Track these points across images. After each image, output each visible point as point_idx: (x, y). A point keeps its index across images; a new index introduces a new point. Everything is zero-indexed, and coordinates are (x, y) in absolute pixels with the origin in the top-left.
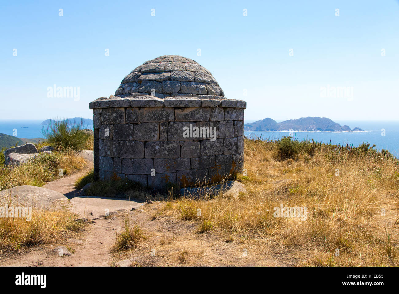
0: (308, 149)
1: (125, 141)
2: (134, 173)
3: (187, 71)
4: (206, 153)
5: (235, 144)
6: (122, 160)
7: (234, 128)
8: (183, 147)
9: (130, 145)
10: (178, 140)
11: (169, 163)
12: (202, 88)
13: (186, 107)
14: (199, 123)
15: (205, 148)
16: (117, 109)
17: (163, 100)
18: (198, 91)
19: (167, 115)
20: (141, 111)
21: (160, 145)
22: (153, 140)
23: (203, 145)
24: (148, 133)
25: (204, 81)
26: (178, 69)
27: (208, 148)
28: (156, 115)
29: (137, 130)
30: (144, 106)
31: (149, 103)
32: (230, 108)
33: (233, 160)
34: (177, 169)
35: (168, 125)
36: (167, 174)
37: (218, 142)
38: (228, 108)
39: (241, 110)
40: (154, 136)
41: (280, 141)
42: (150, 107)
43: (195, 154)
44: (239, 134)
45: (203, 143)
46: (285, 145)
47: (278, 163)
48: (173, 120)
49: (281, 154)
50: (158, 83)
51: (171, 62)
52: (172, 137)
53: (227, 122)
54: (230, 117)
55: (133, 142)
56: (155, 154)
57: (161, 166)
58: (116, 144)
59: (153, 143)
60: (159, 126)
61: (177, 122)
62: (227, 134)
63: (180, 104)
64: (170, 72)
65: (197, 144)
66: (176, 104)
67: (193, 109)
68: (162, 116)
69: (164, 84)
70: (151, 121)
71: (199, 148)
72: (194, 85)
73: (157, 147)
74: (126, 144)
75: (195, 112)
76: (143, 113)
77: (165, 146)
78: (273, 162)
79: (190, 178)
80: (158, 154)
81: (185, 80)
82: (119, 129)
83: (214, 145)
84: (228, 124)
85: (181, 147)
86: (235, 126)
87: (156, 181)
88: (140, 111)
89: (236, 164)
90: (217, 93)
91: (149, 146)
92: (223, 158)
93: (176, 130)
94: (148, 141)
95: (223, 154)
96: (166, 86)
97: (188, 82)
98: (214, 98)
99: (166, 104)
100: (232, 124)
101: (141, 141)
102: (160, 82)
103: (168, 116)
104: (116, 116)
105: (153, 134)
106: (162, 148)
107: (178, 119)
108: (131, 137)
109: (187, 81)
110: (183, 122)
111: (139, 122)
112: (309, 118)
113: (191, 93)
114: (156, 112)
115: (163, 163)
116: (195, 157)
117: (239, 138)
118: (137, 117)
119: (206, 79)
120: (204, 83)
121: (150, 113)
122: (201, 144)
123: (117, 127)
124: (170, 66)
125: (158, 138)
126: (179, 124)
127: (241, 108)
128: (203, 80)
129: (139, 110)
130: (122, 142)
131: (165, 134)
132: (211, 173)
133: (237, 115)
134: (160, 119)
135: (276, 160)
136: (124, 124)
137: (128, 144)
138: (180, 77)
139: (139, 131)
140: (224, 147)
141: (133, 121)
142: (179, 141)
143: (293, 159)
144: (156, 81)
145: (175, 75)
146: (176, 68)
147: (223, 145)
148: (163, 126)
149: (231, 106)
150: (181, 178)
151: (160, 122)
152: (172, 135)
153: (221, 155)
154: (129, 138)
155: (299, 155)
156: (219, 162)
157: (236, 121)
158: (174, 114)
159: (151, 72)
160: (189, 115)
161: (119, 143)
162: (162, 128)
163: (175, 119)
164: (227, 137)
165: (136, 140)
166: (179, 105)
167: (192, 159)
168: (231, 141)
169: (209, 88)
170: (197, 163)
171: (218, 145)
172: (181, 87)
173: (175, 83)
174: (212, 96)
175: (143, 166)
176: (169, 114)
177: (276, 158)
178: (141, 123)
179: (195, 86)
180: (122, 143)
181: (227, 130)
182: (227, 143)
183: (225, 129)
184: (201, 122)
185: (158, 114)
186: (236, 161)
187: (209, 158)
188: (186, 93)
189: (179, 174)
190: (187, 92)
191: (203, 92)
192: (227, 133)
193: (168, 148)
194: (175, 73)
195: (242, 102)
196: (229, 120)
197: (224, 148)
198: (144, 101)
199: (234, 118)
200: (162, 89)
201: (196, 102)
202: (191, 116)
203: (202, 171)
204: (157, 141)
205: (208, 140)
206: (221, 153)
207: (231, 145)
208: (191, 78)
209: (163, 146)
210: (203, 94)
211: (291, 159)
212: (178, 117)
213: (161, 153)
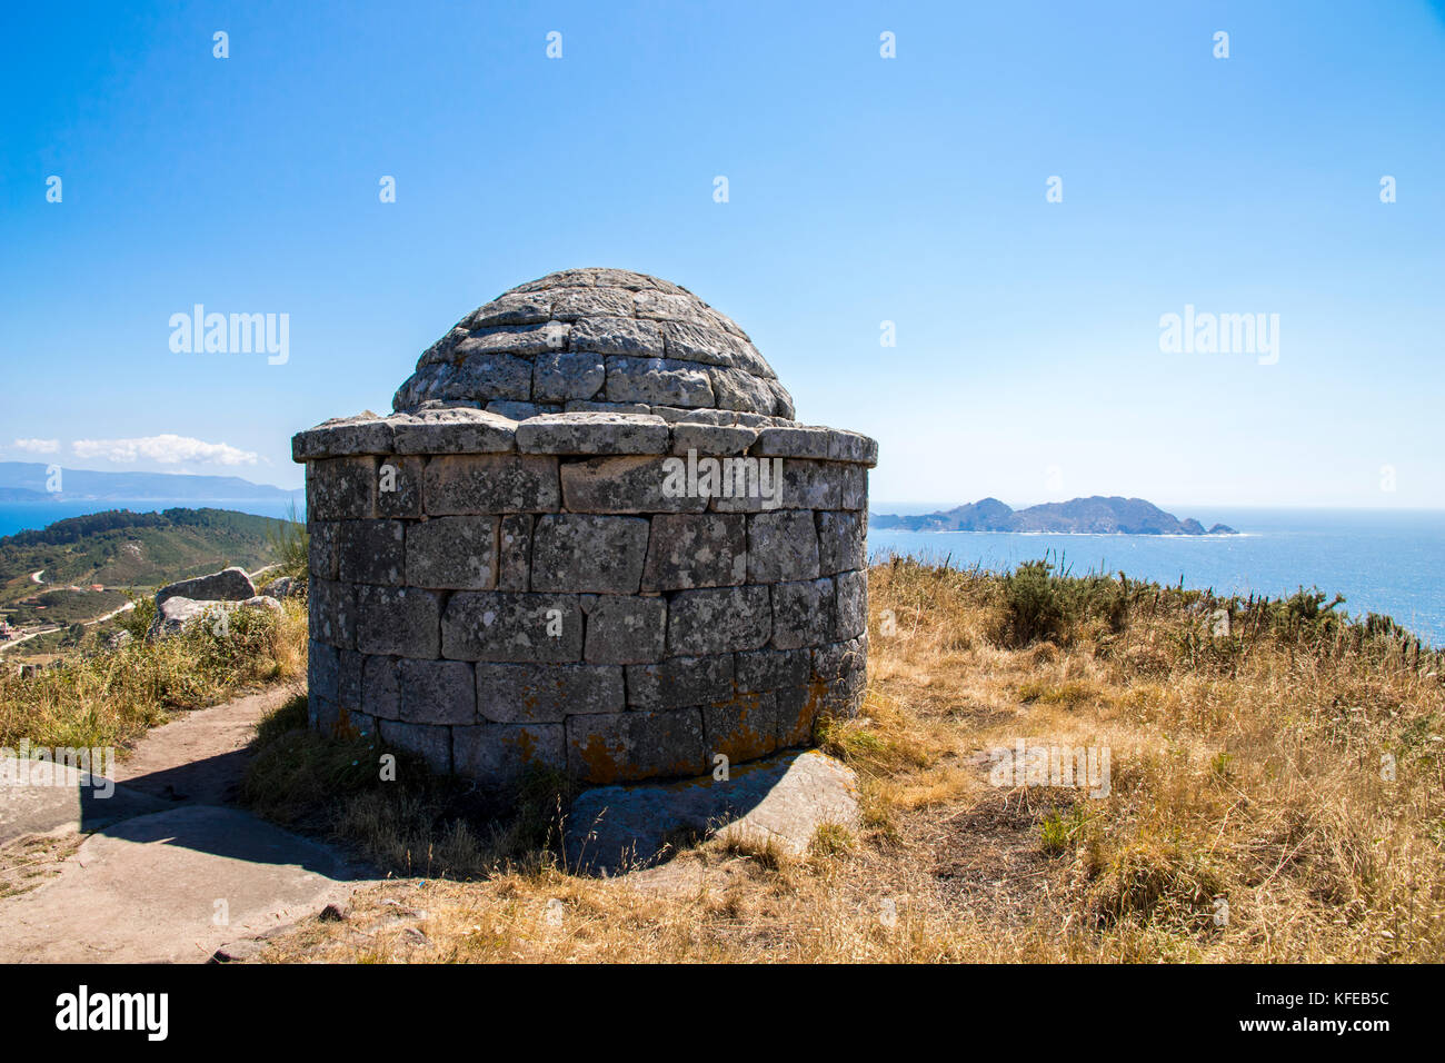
0: (1106, 604)
1: (374, 587)
2: (403, 714)
3: (638, 317)
4: (693, 646)
5: (821, 604)
6: (364, 662)
7: (820, 542)
8: (592, 617)
9: (392, 604)
10: (571, 588)
11: (533, 685)
12: (695, 384)
13: (606, 454)
14: (665, 520)
15: (686, 624)
16: (354, 462)
17: (513, 425)
18: (677, 395)
19: (529, 485)
20: (431, 469)
21: (498, 608)
22: (474, 587)
23: (681, 610)
24: (454, 558)
25: (706, 357)
26: (604, 310)
27: (702, 625)
28: (485, 486)
29: (413, 547)
30: (439, 448)
31: (457, 437)
32: (801, 459)
33: (813, 668)
34: (568, 710)
35: (535, 526)
36: (529, 730)
37: (745, 599)
38: (792, 461)
39: (851, 472)
40: (475, 569)
41: (1013, 575)
42: (459, 454)
43: (646, 649)
44: (840, 563)
45: (679, 602)
46: (1028, 593)
47: (1005, 657)
48: (552, 506)
49: (1015, 623)
50: (521, 361)
51: (584, 286)
52: (547, 577)
53: (789, 518)
54: (802, 499)
55: (402, 594)
56: (482, 644)
57: (503, 695)
58: (346, 599)
59: (474, 600)
60: (496, 531)
61: (570, 517)
62: (788, 567)
63: (580, 440)
64: (572, 320)
65: (655, 607)
66: (564, 442)
67: (639, 462)
68: (510, 492)
69: (541, 364)
70: (466, 510)
71: (663, 623)
72: (658, 369)
73: (488, 618)
74: (376, 598)
75: (644, 473)
76: (438, 476)
77: (518, 613)
78: (987, 652)
79: (621, 747)
80: (493, 645)
81: (625, 352)
82: (356, 538)
83: (730, 611)
84: (792, 524)
85: (585, 617)
86: (823, 535)
87: (485, 755)
88: (427, 468)
89: (825, 682)
90: (759, 402)
91: (458, 612)
92: (770, 662)
93: (564, 547)
94: (456, 590)
95: (769, 645)
96: (546, 374)
97: (639, 360)
98: (743, 420)
99: (523, 442)
100: (811, 524)
101: (430, 590)
102: (527, 358)
103: (531, 490)
104: (350, 489)
105: (473, 561)
106: (509, 620)
107: (573, 504)
108: (393, 573)
109: (636, 356)
110: (594, 514)
111: (424, 512)
112: (1096, 499)
113: (646, 399)
114: (485, 474)
115: (512, 683)
116: (644, 660)
117: (841, 580)
118: (415, 493)
119: (715, 351)
120: (704, 362)
121: (465, 479)
122: (672, 607)
123: (352, 531)
124: (574, 300)
125: (493, 581)
126: (577, 523)
127: (850, 463)
128: (701, 352)
129: (427, 465)
130: (365, 591)
131: (522, 566)
132: (715, 726)
133: (835, 489)
134: (500, 503)
135: (996, 645)
136: (373, 521)
137: (385, 599)
138: (605, 341)
139: (421, 549)
140: (773, 618)
141: (403, 508)
142: (579, 594)
143: (1056, 641)
144: (514, 354)
145: (587, 333)
146: (596, 309)
147: (768, 609)
148: (510, 533)
149: (804, 451)
150: (585, 747)
151: (502, 516)
152: (548, 569)
153: (761, 649)
154: (388, 575)
155: (1078, 626)
156: (750, 680)
157: (829, 511)
158: (560, 483)
159: (505, 324)
160: (618, 486)
161: (356, 595)
162: (509, 539)
163: (561, 502)
164: (787, 577)
165: (411, 587)
166: (575, 443)
167: (630, 670)
168: (805, 592)
169: (721, 382)
170: (653, 686)
171: (748, 613)
172: (606, 377)
173: (585, 362)
174: (736, 414)
175: (436, 691)
176: (538, 480)
177: (998, 638)
178: (433, 518)
179: (666, 373)
180: (365, 594)
181: (787, 547)
182: (788, 601)
183: (780, 546)
184: (670, 518)
185: (493, 482)
186: (827, 674)
187: (704, 665)
188: (626, 399)
189: (575, 730)
190: (631, 395)
191: (696, 396)
192: (787, 561)
193: (531, 621)
194: (588, 323)
195: (852, 437)
196: (797, 509)
197: (773, 624)
198: (438, 431)
199: (820, 503)
200: (532, 385)
201: (650, 433)
202: (626, 491)
203: (675, 719)
204: (488, 592)
205: (702, 592)
206: (757, 642)
207: (806, 608)
208: (649, 342)
209: (512, 611)
210: (695, 404)
211: (1049, 644)
212: (575, 493)
213: (502, 641)
